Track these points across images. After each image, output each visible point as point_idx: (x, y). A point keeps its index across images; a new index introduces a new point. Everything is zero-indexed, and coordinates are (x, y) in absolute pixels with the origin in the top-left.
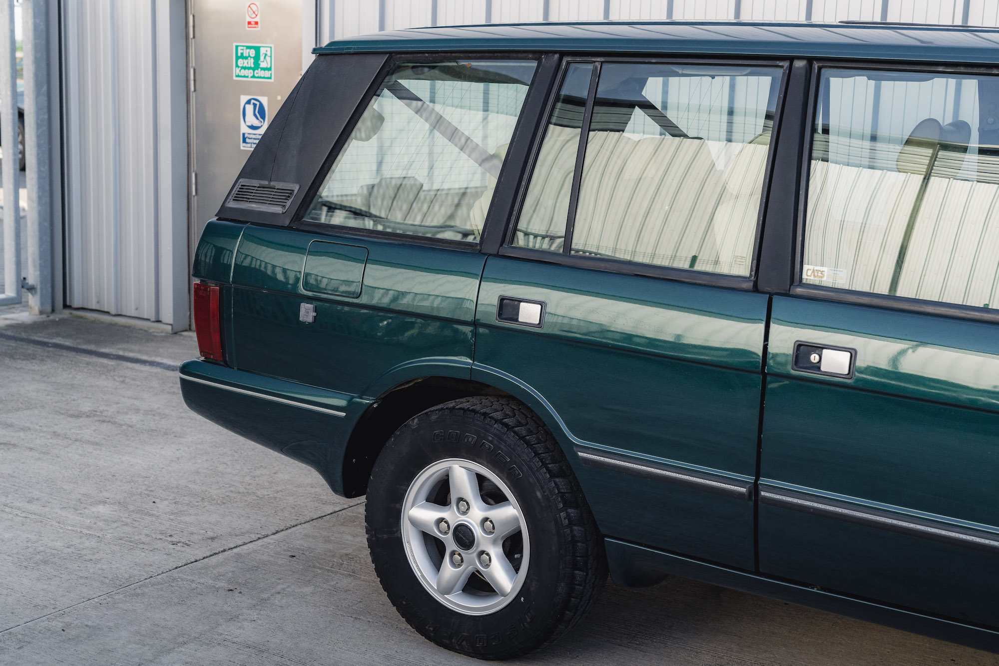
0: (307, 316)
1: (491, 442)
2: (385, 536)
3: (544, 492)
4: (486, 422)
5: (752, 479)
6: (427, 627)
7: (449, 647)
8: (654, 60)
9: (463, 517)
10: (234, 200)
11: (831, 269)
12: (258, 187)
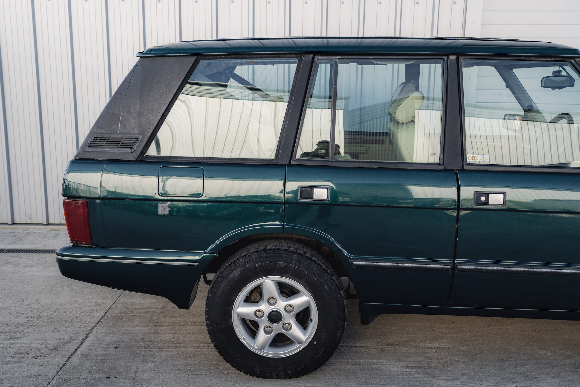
0: (164, 211)
1: (295, 264)
2: (224, 326)
3: (329, 285)
4: (289, 254)
5: (452, 261)
6: (255, 370)
7: (271, 377)
8: (371, 57)
9: (273, 307)
10: (89, 147)
11: (481, 155)
12: (108, 138)
